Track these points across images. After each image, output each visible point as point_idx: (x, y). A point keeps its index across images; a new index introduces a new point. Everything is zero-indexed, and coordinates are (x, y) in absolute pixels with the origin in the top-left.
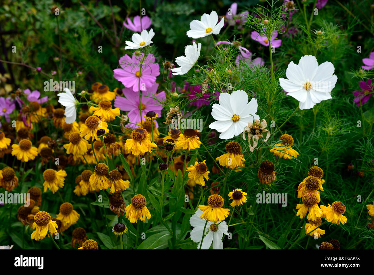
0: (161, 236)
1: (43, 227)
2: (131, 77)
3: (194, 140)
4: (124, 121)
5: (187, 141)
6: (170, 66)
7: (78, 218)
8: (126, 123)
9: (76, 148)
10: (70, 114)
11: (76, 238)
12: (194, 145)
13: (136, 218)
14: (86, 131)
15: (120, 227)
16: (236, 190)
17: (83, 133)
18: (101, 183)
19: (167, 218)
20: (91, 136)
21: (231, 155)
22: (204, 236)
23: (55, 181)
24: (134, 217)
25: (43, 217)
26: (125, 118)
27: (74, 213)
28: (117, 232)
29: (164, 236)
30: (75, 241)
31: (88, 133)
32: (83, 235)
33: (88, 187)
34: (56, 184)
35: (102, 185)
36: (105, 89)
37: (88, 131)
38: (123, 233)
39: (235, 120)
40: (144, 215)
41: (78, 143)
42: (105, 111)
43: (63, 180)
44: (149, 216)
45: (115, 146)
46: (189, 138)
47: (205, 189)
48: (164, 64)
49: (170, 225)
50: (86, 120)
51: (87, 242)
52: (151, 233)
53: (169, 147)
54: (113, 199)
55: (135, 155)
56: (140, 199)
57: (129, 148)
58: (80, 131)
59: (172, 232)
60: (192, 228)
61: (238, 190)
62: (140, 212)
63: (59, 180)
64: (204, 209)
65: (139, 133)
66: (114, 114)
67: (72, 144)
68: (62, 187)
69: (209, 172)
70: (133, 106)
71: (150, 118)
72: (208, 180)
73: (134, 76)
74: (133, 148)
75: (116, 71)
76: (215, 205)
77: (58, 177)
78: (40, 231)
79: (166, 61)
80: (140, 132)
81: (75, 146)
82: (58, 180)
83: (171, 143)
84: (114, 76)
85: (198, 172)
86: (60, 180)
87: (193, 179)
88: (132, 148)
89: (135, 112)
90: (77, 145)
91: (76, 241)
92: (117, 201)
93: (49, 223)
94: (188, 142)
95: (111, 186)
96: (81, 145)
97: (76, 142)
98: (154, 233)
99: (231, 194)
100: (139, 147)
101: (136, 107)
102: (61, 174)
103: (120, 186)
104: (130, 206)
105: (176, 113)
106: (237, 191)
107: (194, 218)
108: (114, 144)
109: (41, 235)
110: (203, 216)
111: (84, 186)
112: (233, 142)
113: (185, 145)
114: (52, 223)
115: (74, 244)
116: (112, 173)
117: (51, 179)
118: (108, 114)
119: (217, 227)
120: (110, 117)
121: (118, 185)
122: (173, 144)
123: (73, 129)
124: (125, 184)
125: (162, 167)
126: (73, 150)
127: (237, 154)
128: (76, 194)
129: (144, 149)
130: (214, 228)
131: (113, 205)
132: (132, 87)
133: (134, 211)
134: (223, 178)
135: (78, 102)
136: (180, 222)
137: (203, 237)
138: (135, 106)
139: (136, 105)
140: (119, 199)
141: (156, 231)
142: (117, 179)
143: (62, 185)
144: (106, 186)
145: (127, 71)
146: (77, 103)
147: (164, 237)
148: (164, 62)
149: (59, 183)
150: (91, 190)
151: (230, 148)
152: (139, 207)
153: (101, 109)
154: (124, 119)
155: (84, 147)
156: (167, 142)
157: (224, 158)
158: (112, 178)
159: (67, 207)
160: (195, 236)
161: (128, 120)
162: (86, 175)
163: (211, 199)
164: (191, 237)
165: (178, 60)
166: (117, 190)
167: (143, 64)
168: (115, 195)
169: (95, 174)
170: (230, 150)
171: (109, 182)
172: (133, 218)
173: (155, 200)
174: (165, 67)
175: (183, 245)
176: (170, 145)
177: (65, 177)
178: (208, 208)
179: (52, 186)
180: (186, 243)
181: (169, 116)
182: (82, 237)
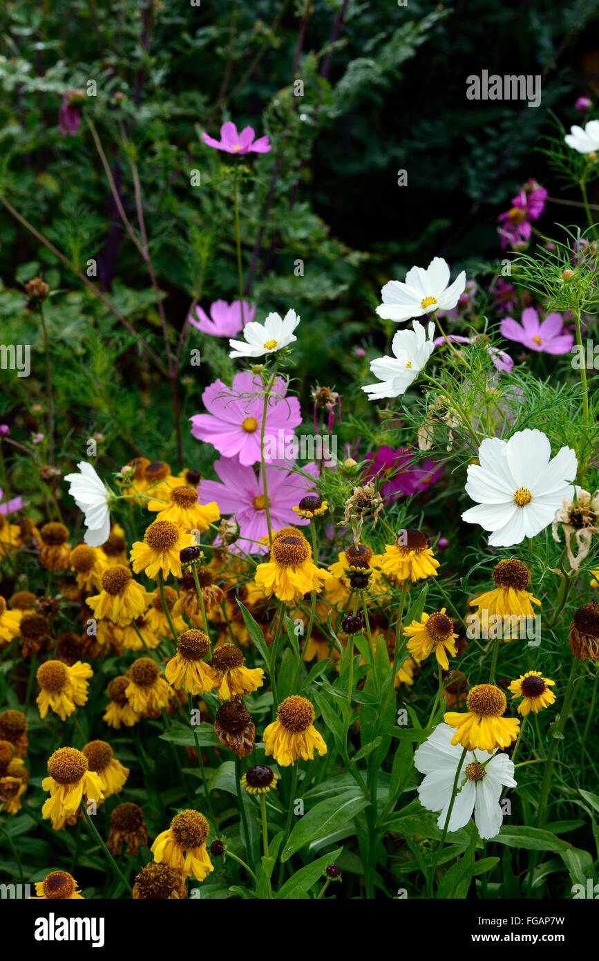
0: (344, 802)
1: (70, 786)
2: (231, 433)
3: (422, 557)
4: (229, 533)
5: (407, 558)
6: (331, 398)
7: (125, 778)
8: (233, 539)
9: (119, 602)
10: (97, 523)
11: (120, 828)
12: (425, 568)
13: (290, 753)
14: (147, 556)
15: (260, 773)
16: (527, 675)
17: (139, 563)
18: (196, 677)
19: (362, 754)
20: (162, 566)
21: (507, 591)
22: (456, 792)
23: (66, 689)
24: (287, 752)
25: (71, 760)
26: (230, 527)
27: (114, 765)
28: (254, 787)
29: (351, 801)
30: (117, 836)
31: (153, 562)
32: (138, 821)
33: (148, 698)
34: (68, 696)
35: (197, 681)
36: (161, 470)
37: (153, 556)
38: (268, 789)
39: (522, 501)
40: (310, 747)
41: (123, 591)
42: (183, 510)
43: (84, 685)
44: (323, 748)
45: (212, 593)
46: (412, 553)
47: (447, 679)
48: (314, 394)
49: (364, 775)
50: (147, 531)
51: (182, 816)
52: (315, 798)
53: (359, 580)
54: (226, 714)
55: (283, 599)
56: (301, 706)
57: (268, 584)
58: (132, 559)
59: (369, 793)
60: (421, 776)
61: (533, 673)
62: (300, 737)
63: (76, 688)
64: (460, 720)
65: (291, 546)
66: (204, 517)
67: (109, 595)
68: (83, 704)
69: (456, 636)
70: (241, 501)
71: (309, 512)
72: (454, 656)
73: (239, 430)
74: (277, 583)
75: (197, 420)
76: (484, 709)
77: (72, 679)
78: (64, 796)
79: (319, 389)
80: (293, 543)
81: (117, 598)
82: (72, 686)
83: (363, 568)
84: (192, 432)
85: (432, 636)
86: (79, 687)
87: (422, 652)
88: (274, 583)
89: (247, 514)
90: (121, 597)
91: (122, 837)
92: (237, 719)
93: (84, 777)
94: (410, 563)
95: (220, 683)
96: (131, 595)
97: (119, 588)
98: (321, 798)
99: (516, 685)
100: (293, 579)
101: (248, 505)
102: (79, 672)
103: (241, 683)
104: (275, 725)
105: (368, 497)
106: (531, 677)
107: (424, 752)
108: (210, 590)
109: (67, 807)
110: (457, 739)
111: (138, 697)
112: (511, 559)
113: (402, 570)
114: (90, 777)
115: (116, 845)
116: (221, 652)
117: (57, 684)
118: (193, 518)
119: (483, 769)
120: (198, 523)
121: (236, 681)
122: (368, 571)
123: (96, 564)
124: (252, 677)
125: (350, 625)
126: (110, 610)
127: (520, 588)
128: (109, 724)
129: (304, 584)
130: (477, 774)
131: (227, 730)
132: (237, 456)
133: (286, 737)
134: (477, 657)
135: (113, 494)
136: (387, 767)
137: (454, 795)
138: (246, 501)
139: (247, 498)
140: (241, 714)
141: (327, 794)
142: (233, 665)
143: (83, 699)
144: (207, 684)
145: (222, 421)
146: (112, 497)
147: (351, 804)
148: (316, 389)
149: (76, 694)
150: (154, 706)
151: (505, 573)
152: (299, 726)
153: (176, 506)
154: (229, 530)
155: (137, 599)
156: (353, 567)
157: (491, 601)
158: (222, 664)
159: (97, 752)
160: (431, 796)
161: (238, 531)
162: (143, 669)
163: (477, 696)
164: (420, 797)
165: (375, 365)
166: (234, 694)
167: (271, 393)
168: (230, 706)
169: (178, 656)
170: (505, 579)
171: (215, 673)
172: (286, 755)
173: (330, 710)
174: (319, 401)
175: (397, 824)
176: (361, 575)
177: (88, 680)
178: (471, 717)
179: (58, 702)
180: (403, 818)
181: (351, 506)
182: (134, 826)
